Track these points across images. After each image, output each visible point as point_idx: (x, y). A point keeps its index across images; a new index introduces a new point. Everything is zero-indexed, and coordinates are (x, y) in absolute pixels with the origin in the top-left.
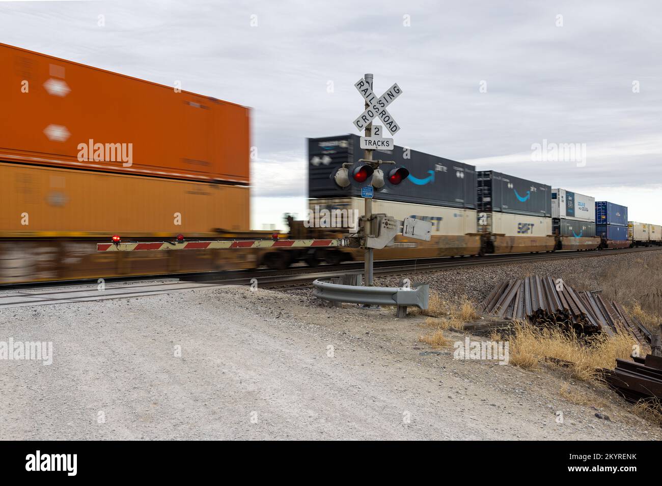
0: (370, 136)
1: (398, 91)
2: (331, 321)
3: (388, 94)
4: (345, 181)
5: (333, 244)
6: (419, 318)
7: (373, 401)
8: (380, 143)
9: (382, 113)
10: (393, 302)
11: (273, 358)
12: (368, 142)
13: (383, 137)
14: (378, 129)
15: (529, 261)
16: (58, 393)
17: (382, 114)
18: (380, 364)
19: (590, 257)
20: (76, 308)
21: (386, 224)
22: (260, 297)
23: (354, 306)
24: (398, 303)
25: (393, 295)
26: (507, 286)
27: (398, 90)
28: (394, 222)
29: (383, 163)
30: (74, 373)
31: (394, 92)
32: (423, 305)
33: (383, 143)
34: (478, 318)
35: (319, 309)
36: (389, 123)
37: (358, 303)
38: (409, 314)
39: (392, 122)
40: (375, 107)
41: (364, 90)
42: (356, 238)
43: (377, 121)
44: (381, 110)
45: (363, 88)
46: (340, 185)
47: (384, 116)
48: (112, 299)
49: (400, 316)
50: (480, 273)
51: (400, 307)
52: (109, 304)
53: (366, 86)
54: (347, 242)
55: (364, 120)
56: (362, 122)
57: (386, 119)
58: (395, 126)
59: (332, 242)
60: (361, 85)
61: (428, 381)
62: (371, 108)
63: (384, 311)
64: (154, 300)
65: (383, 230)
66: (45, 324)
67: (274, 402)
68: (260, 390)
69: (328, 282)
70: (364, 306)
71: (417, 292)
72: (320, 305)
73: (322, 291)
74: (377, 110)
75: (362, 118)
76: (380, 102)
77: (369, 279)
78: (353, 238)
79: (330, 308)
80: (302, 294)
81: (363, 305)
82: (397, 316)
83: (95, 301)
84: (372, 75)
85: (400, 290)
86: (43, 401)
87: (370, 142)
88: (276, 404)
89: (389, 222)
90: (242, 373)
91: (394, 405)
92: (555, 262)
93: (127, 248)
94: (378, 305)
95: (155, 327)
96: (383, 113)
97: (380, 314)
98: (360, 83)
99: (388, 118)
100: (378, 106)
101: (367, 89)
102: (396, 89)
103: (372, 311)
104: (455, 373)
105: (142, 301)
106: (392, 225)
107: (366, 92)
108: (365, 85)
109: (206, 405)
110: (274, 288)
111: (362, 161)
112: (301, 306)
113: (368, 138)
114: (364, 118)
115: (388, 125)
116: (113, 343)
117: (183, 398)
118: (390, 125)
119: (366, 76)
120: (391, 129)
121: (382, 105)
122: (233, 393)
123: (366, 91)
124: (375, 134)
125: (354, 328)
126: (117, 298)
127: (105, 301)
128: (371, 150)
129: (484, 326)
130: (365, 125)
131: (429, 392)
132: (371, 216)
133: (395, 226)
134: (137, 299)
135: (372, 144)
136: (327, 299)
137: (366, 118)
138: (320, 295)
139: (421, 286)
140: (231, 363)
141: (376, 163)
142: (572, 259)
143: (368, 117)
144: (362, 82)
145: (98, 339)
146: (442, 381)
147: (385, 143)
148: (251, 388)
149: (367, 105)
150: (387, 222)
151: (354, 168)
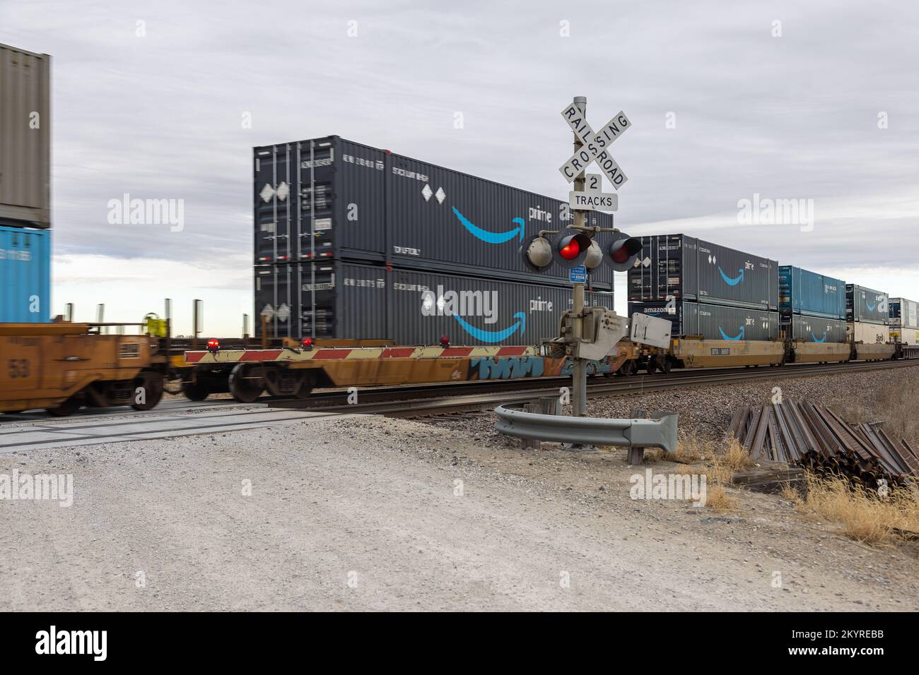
0: (582, 189)
1: (624, 124)
2: (536, 470)
3: (610, 127)
4: (545, 257)
5: (528, 352)
6: (661, 465)
7: (674, 597)
8: (598, 201)
9: (601, 155)
10: (624, 440)
11: (483, 527)
12: (580, 199)
13: (603, 192)
14: (595, 179)
15: (772, 378)
16: (177, 584)
17: (601, 157)
18: (650, 536)
19: (856, 372)
20: (138, 451)
21: (607, 323)
22: (410, 433)
23: (555, 446)
24: (632, 442)
25: (624, 430)
26: (750, 415)
27: (625, 121)
28: (618, 320)
29: (602, 231)
30: (186, 552)
31: (619, 125)
32: (670, 446)
33: (602, 201)
34: (752, 466)
35: (507, 451)
36: (611, 171)
37: (563, 441)
38: (646, 459)
39: (616, 170)
40: (591, 147)
41: (575, 121)
42: (561, 344)
43: (593, 168)
44: (600, 150)
45: (574, 118)
46: (536, 264)
47: (604, 161)
48: (187, 436)
49: (633, 461)
50: (707, 396)
51: (633, 448)
52: (185, 443)
53: (577, 116)
54: (548, 350)
55: (575, 165)
56: (572, 170)
57: (607, 166)
58: (620, 175)
59: (527, 349)
60: (571, 114)
61: (738, 564)
62: (585, 148)
63: (604, 453)
64: (251, 437)
65: (602, 332)
66: (102, 474)
67: (523, 599)
68: (491, 579)
69: (521, 411)
70: (573, 447)
71: (661, 425)
72: (508, 445)
73: (511, 423)
74: (594, 151)
75: (572, 162)
76: (599, 140)
77: (580, 406)
78: (557, 343)
79: (523, 449)
80: (460, 428)
81: (571, 445)
82: (628, 461)
83: (163, 438)
84: (585, 98)
85: (635, 423)
86: (159, 598)
87: (583, 199)
88: (526, 601)
89: (610, 320)
90: (447, 550)
91: (709, 603)
92: (809, 380)
93: (229, 358)
94: (595, 444)
95: (276, 479)
96: (603, 156)
97: (602, 459)
98: (569, 111)
99: (609, 163)
100: (596, 145)
101: (580, 120)
102: (622, 120)
103: (587, 454)
104: (772, 552)
105: (232, 438)
106: (615, 324)
107: (578, 124)
108: (576, 112)
109: (419, 603)
110: (415, 418)
111: (572, 228)
112: (479, 446)
113: (580, 194)
114: (575, 162)
115: (611, 174)
116: (223, 504)
117: (379, 592)
118: (614, 174)
119: (576, 100)
120: (614, 180)
121: (602, 143)
122: (451, 584)
123: (577, 122)
124: (591, 187)
125: (577, 480)
126: (194, 435)
127: (176, 439)
128: (584, 211)
129: (761, 478)
130: (576, 174)
131: (750, 582)
132: (583, 312)
133: (619, 325)
134: (224, 436)
135: (587, 201)
136: (518, 436)
137: (577, 164)
138: (509, 429)
139: (667, 417)
140: (424, 537)
141: (591, 231)
142: (832, 375)
143: (581, 162)
144: (572, 108)
145: (198, 499)
146: (760, 565)
147: (605, 201)
148: (475, 575)
149: (578, 144)
150: (607, 320)
151: (560, 237)
